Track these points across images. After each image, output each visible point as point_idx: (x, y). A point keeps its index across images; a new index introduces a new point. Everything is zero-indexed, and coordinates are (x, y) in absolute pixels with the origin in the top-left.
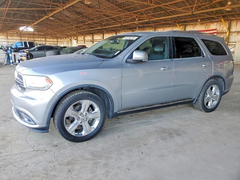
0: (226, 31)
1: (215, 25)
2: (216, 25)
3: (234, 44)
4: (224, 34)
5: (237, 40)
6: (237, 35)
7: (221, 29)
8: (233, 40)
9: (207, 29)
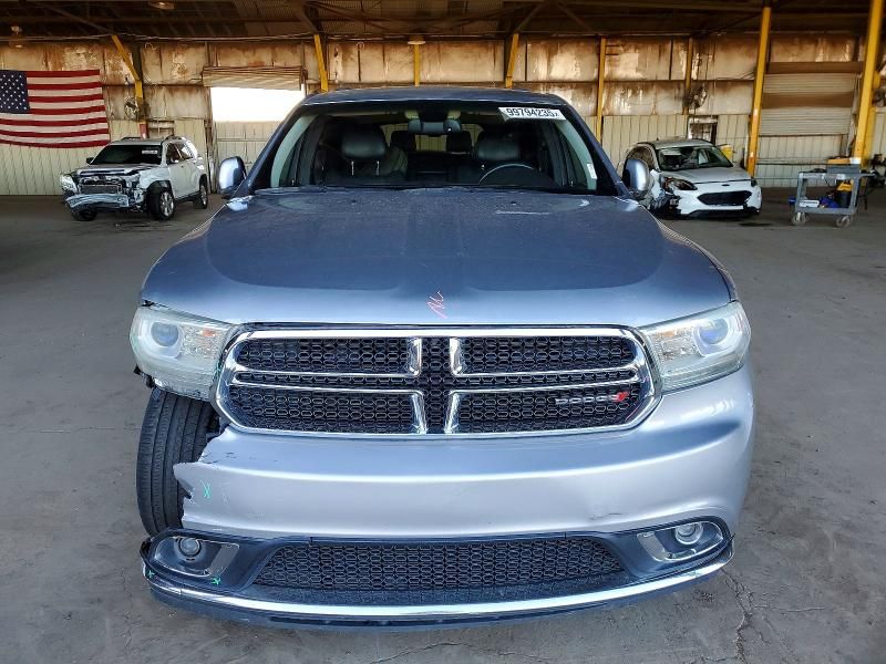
0: (132, 79)
1: (82, 56)
2: (87, 56)
3: (166, 125)
4: (123, 91)
5: (173, 115)
6: (168, 95)
7: (108, 73)
8: (163, 116)
9: (55, 67)
